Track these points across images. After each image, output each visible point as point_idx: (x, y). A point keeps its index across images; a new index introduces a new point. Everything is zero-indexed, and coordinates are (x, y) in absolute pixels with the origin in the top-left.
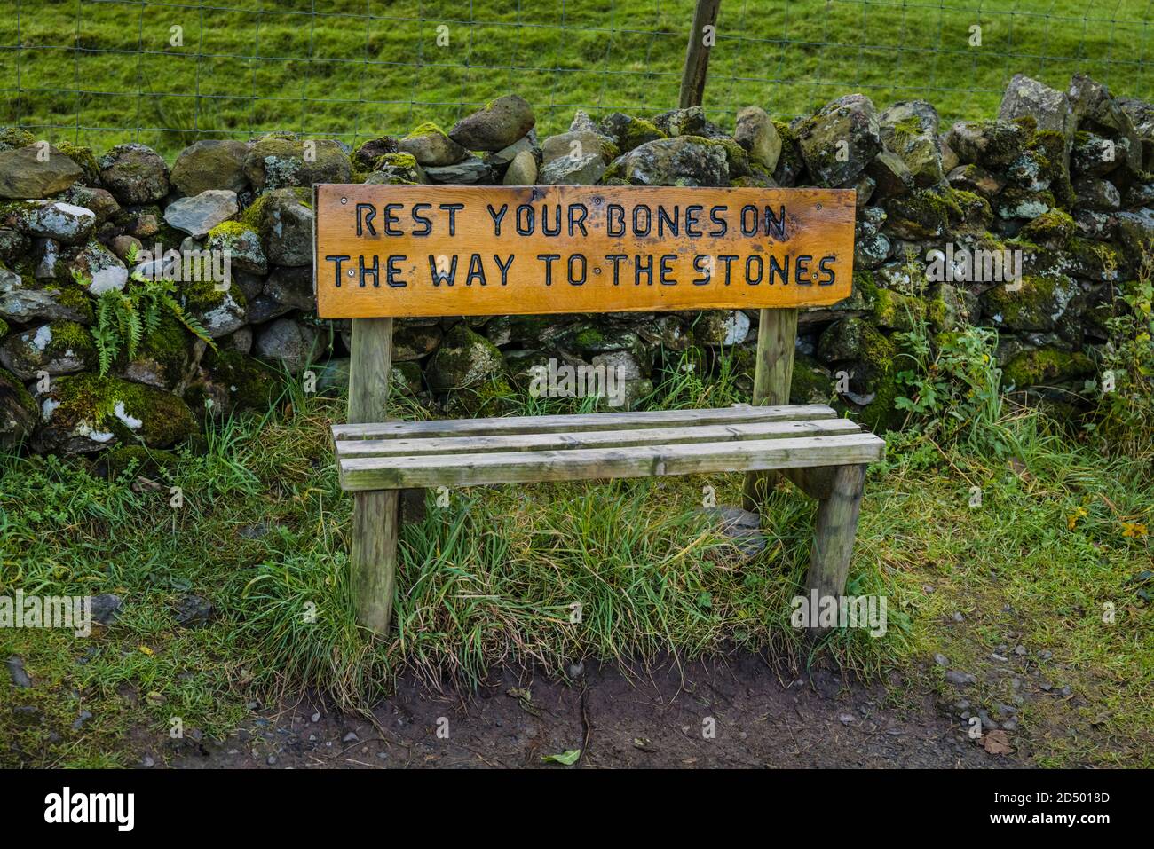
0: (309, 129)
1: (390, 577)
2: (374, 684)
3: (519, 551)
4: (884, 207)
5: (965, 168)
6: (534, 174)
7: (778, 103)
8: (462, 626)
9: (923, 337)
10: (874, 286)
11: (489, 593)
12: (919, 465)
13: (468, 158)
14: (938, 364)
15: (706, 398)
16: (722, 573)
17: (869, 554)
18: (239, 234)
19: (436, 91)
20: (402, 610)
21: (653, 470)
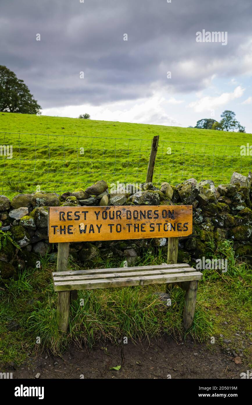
0: (49, 186)
1: (68, 316)
2: (63, 347)
3: (104, 307)
4: (201, 208)
5: (222, 197)
6: (108, 201)
7: (174, 178)
8: (88, 329)
9: (213, 243)
10: (199, 229)
11: (95, 319)
12: (214, 278)
13: (90, 197)
14: (217, 250)
15: (155, 261)
16: (160, 312)
17: (200, 305)
18: (29, 219)
19: (83, 176)
20: (71, 325)
21: (140, 284)
